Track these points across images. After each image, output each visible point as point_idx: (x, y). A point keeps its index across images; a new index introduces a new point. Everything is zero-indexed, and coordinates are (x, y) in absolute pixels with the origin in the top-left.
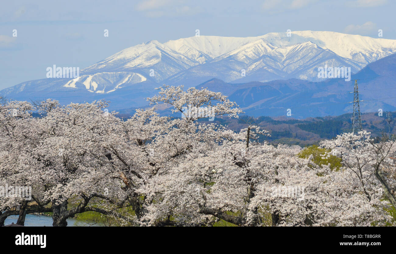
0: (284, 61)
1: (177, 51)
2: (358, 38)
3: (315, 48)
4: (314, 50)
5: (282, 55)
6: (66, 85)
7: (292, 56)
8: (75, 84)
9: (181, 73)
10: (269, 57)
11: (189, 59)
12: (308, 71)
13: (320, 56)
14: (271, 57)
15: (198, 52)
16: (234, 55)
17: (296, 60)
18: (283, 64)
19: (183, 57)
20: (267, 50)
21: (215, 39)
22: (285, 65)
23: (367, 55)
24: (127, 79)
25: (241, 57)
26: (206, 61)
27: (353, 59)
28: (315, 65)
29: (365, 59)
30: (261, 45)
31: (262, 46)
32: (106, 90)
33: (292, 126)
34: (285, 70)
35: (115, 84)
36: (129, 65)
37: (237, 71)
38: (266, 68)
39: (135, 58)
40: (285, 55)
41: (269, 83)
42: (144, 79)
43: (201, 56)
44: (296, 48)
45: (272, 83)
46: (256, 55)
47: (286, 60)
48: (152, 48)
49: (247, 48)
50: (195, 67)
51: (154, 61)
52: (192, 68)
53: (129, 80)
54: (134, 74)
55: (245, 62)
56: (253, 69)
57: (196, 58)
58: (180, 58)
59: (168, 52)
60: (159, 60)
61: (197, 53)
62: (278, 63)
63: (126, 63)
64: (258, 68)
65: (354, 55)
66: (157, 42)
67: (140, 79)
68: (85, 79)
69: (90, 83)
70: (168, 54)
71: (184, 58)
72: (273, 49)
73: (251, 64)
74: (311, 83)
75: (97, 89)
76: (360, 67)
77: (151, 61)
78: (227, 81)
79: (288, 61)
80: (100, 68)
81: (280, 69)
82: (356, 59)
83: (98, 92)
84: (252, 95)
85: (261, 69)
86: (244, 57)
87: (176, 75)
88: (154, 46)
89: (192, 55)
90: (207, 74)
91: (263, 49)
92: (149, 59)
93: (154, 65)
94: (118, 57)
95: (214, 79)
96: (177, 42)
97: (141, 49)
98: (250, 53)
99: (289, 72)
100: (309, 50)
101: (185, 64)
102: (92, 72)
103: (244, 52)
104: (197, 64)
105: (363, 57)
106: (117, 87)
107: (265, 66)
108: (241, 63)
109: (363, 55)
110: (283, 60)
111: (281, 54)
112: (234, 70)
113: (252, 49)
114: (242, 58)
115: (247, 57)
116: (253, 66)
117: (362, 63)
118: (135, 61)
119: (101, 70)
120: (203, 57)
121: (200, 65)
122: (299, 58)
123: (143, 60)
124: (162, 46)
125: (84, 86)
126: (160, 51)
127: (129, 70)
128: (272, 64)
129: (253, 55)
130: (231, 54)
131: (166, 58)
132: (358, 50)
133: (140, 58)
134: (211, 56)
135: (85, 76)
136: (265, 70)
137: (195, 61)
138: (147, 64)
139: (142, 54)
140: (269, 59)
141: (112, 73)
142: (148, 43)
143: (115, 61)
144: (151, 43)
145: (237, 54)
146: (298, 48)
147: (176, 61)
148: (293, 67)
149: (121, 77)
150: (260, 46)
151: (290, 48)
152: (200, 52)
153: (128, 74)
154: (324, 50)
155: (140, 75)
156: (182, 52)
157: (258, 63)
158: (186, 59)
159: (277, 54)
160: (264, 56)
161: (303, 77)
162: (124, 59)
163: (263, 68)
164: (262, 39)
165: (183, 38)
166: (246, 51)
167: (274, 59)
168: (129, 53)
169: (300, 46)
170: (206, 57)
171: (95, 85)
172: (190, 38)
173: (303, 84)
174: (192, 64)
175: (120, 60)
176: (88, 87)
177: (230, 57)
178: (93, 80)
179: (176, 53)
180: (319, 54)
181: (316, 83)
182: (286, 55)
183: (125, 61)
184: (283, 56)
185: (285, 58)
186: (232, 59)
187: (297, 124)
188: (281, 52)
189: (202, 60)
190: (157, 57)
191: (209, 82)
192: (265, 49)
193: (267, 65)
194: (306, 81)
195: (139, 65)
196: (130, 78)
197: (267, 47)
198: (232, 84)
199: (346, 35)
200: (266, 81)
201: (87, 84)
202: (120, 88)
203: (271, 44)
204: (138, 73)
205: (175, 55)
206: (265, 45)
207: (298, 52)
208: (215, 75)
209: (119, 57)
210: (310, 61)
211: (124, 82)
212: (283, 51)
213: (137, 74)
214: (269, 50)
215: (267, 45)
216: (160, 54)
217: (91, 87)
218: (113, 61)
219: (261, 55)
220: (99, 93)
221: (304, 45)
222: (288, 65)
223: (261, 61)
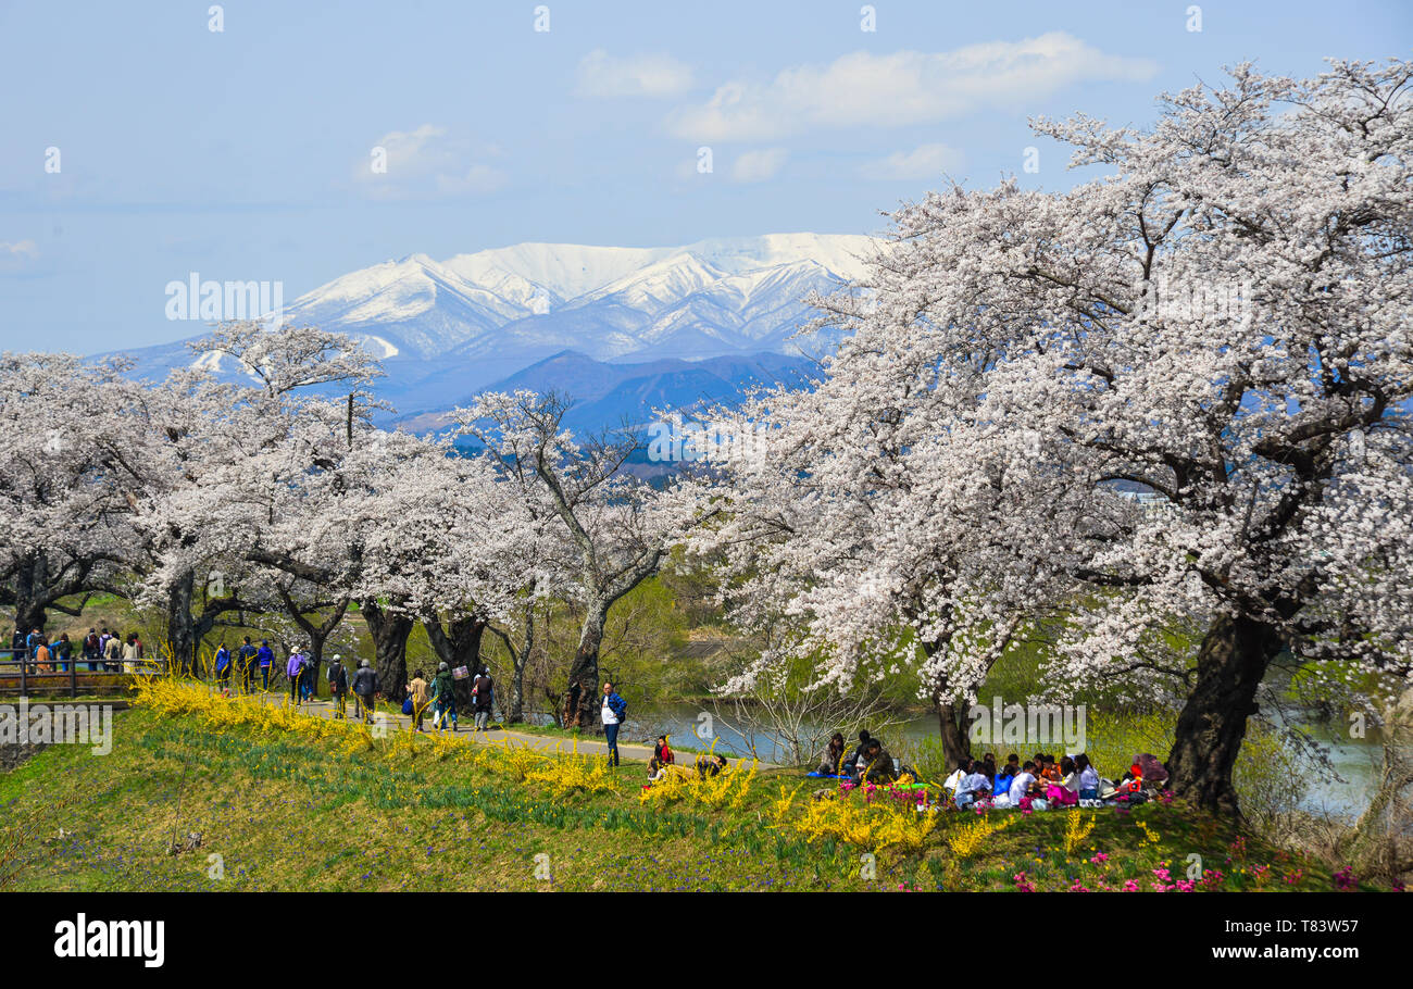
0: (744, 310)
1: (477, 282)
3: (822, 277)
4: (821, 283)
5: (739, 294)
7: (765, 295)
8: (220, 362)
9: (485, 338)
10: (706, 297)
11: (507, 302)
14: (711, 298)
15: (527, 285)
16: (619, 292)
17: (774, 305)
18: (741, 317)
19: (490, 296)
20: (701, 282)
21: (572, 253)
22: (747, 318)
25: (637, 298)
26: (550, 307)
30: (688, 267)
31: (690, 271)
34: (746, 331)
36: (356, 316)
37: (626, 333)
38: (698, 325)
39: (369, 299)
40: (746, 294)
41: (705, 363)
42: (391, 351)
43: (536, 294)
44: (775, 276)
45: (714, 362)
46: (675, 292)
47: (749, 306)
48: (413, 272)
49: (653, 275)
50: (521, 320)
51: (419, 307)
52: (513, 323)
54: (367, 337)
55: (648, 310)
56: (667, 328)
57: (523, 300)
58: (484, 298)
59: (453, 283)
60: (432, 303)
61: (526, 288)
62: (730, 314)
63: (347, 311)
64: (678, 326)
66: (424, 258)
67: (383, 350)
70: (452, 288)
71: (493, 300)
72: (716, 277)
73: (663, 315)
77: (411, 305)
78: (602, 356)
79: (754, 309)
81: (735, 330)
84: (662, 393)
85: (686, 330)
86: (645, 298)
87: (472, 341)
88: (418, 267)
89: (514, 293)
90: (553, 340)
91: (691, 277)
92: (404, 300)
93: (418, 316)
94: (328, 294)
95: (567, 353)
96: (475, 257)
97: (387, 275)
98: (660, 289)
99: (758, 337)
100: (807, 281)
101: (496, 313)
103: (643, 286)
104: (526, 314)
107: (697, 322)
108: (637, 313)
110: (742, 306)
111: (737, 290)
112: (618, 330)
113: (665, 277)
114: (639, 301)
115: (651, 297)
116: (667, 321)
118: (371, 304)
120: (542, 297)
121: (534, 317)
122: (783, 302)
123: (391, 304)
124: (439, 269)
126: (433, 281)
127: (354, 328)
128: (715, 317)
129: (668, 292)
130: (612, 291)
131: (448, 300)
133: (382, 297)
134: (561, 294)
136: (698, 330)
137: (519, 308)
138: (401, 313)
139: (387, 288)
140: (706, 303)
142: (402, 261)
143: (320, 305)
144: (411, 261)
145: (627, 289)
146: (781, 276)
147: (473, 306)
148: (767, 325)
150: (686, 271)
151: (758, 278)
152: (533, 284)
155: (382, 342)
156: (489, 284)
157: (679, 313)
158: (497, 301)
159: (728, 291)
160: (693, 295)
161: (792, 350)
162: (343, 300)
163: (691, 325)
164: (689, 252)
165: (488, 248)
166: (650, 282)
167: (719, 303)
168: (351, 286)
169: (784, 272)
170: (548, 298)
172: (509, 249)
174: (514, 315)
175: (333, 303)
177: (609, 298)
179: (473, 285)
182: (750, 295)
183: (344, 306)
184: (743, 296)
185: (748, 300)
186: (613, 303)
188: (737, 285)
189: (541, 306)
190: (423, 295)
191: (556, 360)
192: (698, 277)
193: (702, 319)
194: (799, 359)
195: (379, 316)
197: (703, 273)
198: (611, 366)
200: (700, 359)
203: (712, 265)
204: (374, 334)
205: (472, 292)
206: (697, 268)
207: (779, 287)
208: (570, 342)
209: (329, 296)
212: (742, 283)
213: (375, 338)
214: (707, 280)
215: (703, 267)
216: (433, 289)
218: (316, 306)
219: (688, 293)
221: (796, 268)
222: (754, 318)
223: (688, 307)
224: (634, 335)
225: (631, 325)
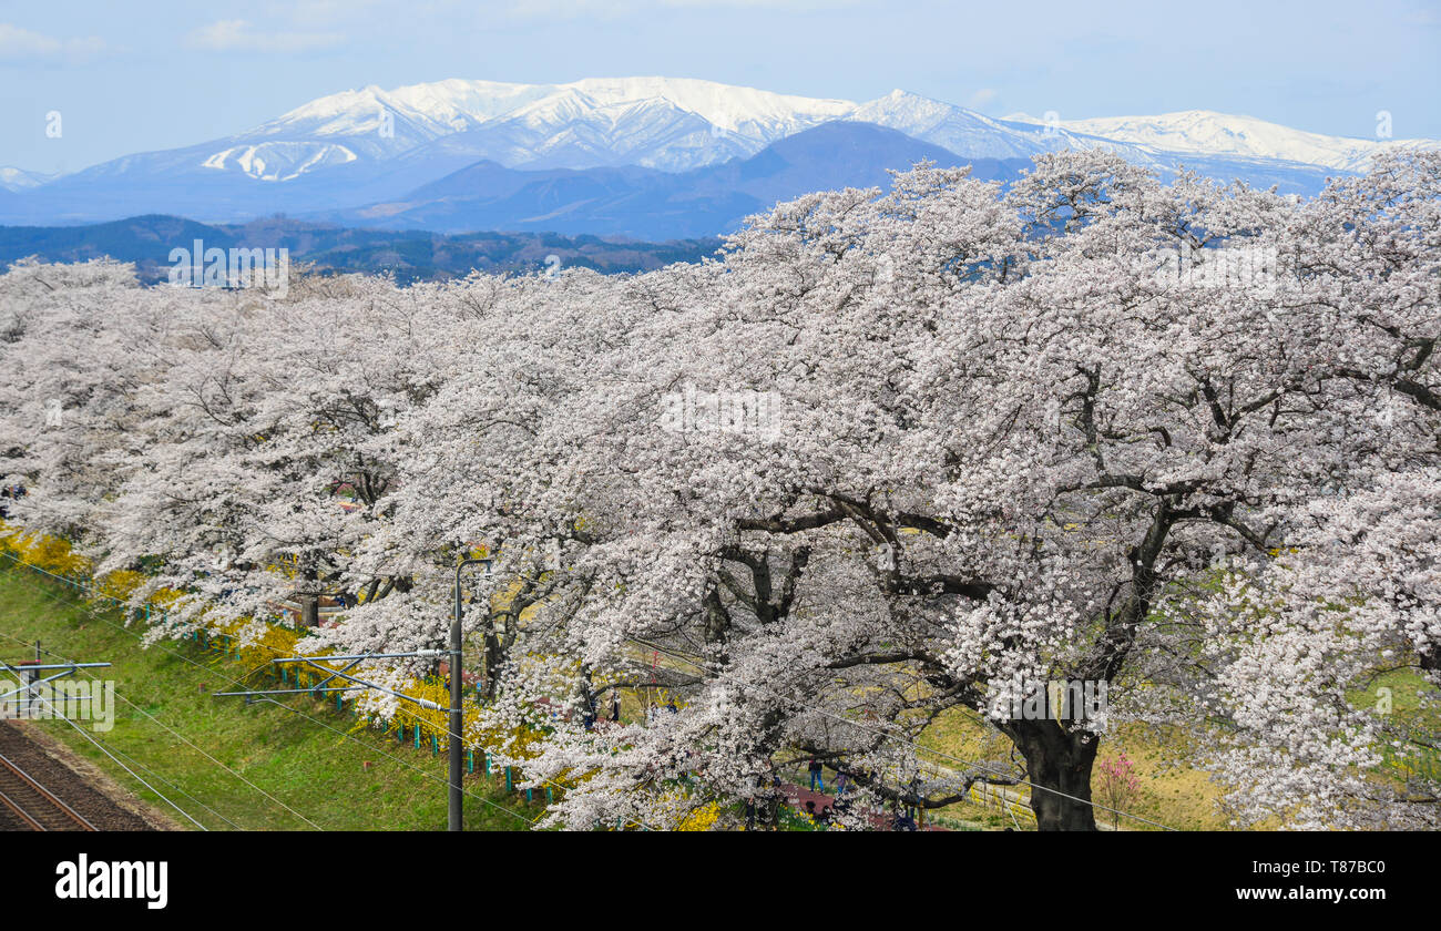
0: (613, 133)
1: (414, 107)
2: (749, 92)
3: (670, 110)
4: (669, 114)
5: (608, 119)
6: (207, 164)
7: (627, 122)
8: (224, 162)
9: (421, 149)
10: (584, 123)
11: (437, 122)
12: (657, 151)
13: (680, 125)
14: (588, 123)
15: (452, 110)
16: (520, 117)
17: (634, 129)
18: (610, 137)
19: (424, 118)
20: (581, 110)
21: (485, 87)
22: (614, 138)
23: (767, 125)
24: (319, 156)
25: (533, 122)
26: (468, 127)
27: (740, 131)
28: (669, 142)
29: (763, 133)
30: (572, 100)
31: (574, 103)
32: (280, 176)
33: (644, 255)
34: (613, 148)
35: (298, 164)
36: (326, 130)
37: (525, 147)
38: (579, 143)
39: (334, 118)
40: (614, 121)
41: (583, 172)
42: (351, 157)
43: (459, 117)
44: (635, 108)
45: (593, 172)
46: (561, 118)
47: (615, 130)
48: (368, 98)
49: (547, 105)
50: (448, 136)
51: (371, 125)
52: (442, 138)
53: (323, 157)
54: (334, 146)
55: (541, 131)
56: (555, 145)
57: (449, 121)
58: (421, 119)
59: (397, 108)
61: (451, 113)
62: (602, 136)
63: (319, 126)
64: (563, 143)
65: (743, 125)
66: (377, 88)
67: (345, 155)
68: (242, 153)
69: (252, 161)
71: (426, 121)
72: (592, 108)
73: (552, 135)
74: (665, 174)
75: (264, 173)
76: (753, 147)
77: (365, 124)
78: (508, 166)
79: (620, 132)
80: (270, 132)
81: (605, 147)
82: (746, 133)
83: (267, 178)
84: (556, 193)
85: (570, 146)
86: (540, 122)
87: (411, 150)
88: (372, 95)
89: (442, 116)
90: (472, 152)
91: (573, 107)
92: (361, 119)
93: (371, 131)
94: (303, 112)
95: (482, 162)
96: (413, 89)
97: (349, 101)
98: (550, 115)
99: (622, 153)
100: (659, 112)
101: (429, 130)
102: (256, 141)
103: (538, 113)
104: (450, 132)
105: (758, 130)
106: (301, 169)
107: (577, 140)
108: (533, 133)
109: (758, 124)
110: (611, 130)
111: (606, 117)
112: (518, 145)
113: (554, 106)
114: (535, 124)
115: (543, 121)
116: (555, 139)
117: (756, 140)
118: (336, 122)
119: (273, 138)
120: (463, 120)
121: (456, 133)
122: (641, 127)
123: (352, 121)
124: (387, 96)
125: (241, 167)
126: (382, 106)
127: (324, 140)
128: (590, 136)
129: (556, 118)
130: (515, 116)
132: (749, 116)
133: (345, 117)
134: (476, 118)
135: (241, 147)
136: (578, 146)
137: (446, 127)
138: (359, 129)
139: (349, 110)
140: (584, 126)
141: (293, 143)
142: (360, 90)
143: (297, 122)
144: (367, 91)
145: (526, 115)
146: (639, 108)
147: (412, 125)
148: (629, 143)
149: (310, 152)
150: (569, 102)
151: (623, 109)
152: (456, 109)
153: (322, 147)
154: (686, 114)
155: (344, 150)
156: (424, 110)
157: (564, 134)
158: (430, 122)
159: (600, 118)
160: (575, 120)
161: (648, 162)
162: (316, 118)
163: (573, 142)
164: (573, 89)
165: (425, 82)
166: (545, 109)
167: (594, 126)
168: (323, 107)
169: (642, 105)
170: (467, 120)
171: (261, 165)
172: (439, 83)
173: (649, 176)
174: (442, 132)
175: (309, 120)
176: (247, 167)
177: (513, 121)
178: (257, 155)
179: (413, 110)
180: (677, 121)
181: (674, 175)
182: (617, 121)
183: (316, 122)
184: (611, 122)
185: (615, 125)
186: (516, 125)
187: (654, 252)
188: (608, 115)
189: (461, 125)
190: (375, 116)
192: (578, 107)
193: (581, 138)
194: (656, 171)
195: (342, 131)
196: (325, 153)
197: (582, 104)
199: (728, 87)
201: (245, 163)
202: (307, 171)
203: (589, 98)
204: (341, 144)
205: (411, 114)
206: (577, 100)
207: (638, 116)
208: (484, 153)
209: (306, 115)
210: (660, 132)
211: (314, 162)
212: (610, 113)
213: (340, 147)
214: (585, 110)
215: (582, 100)
217: (254, 169)
219: (571, 119)
220: (267, 181)
221: (651, 102)
222: (621, 138)
223: (571, 129)
224: (530, 149)
225: (528, 142)
